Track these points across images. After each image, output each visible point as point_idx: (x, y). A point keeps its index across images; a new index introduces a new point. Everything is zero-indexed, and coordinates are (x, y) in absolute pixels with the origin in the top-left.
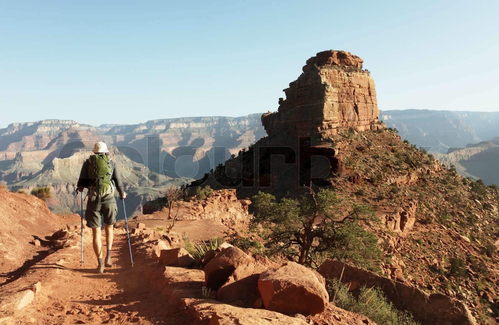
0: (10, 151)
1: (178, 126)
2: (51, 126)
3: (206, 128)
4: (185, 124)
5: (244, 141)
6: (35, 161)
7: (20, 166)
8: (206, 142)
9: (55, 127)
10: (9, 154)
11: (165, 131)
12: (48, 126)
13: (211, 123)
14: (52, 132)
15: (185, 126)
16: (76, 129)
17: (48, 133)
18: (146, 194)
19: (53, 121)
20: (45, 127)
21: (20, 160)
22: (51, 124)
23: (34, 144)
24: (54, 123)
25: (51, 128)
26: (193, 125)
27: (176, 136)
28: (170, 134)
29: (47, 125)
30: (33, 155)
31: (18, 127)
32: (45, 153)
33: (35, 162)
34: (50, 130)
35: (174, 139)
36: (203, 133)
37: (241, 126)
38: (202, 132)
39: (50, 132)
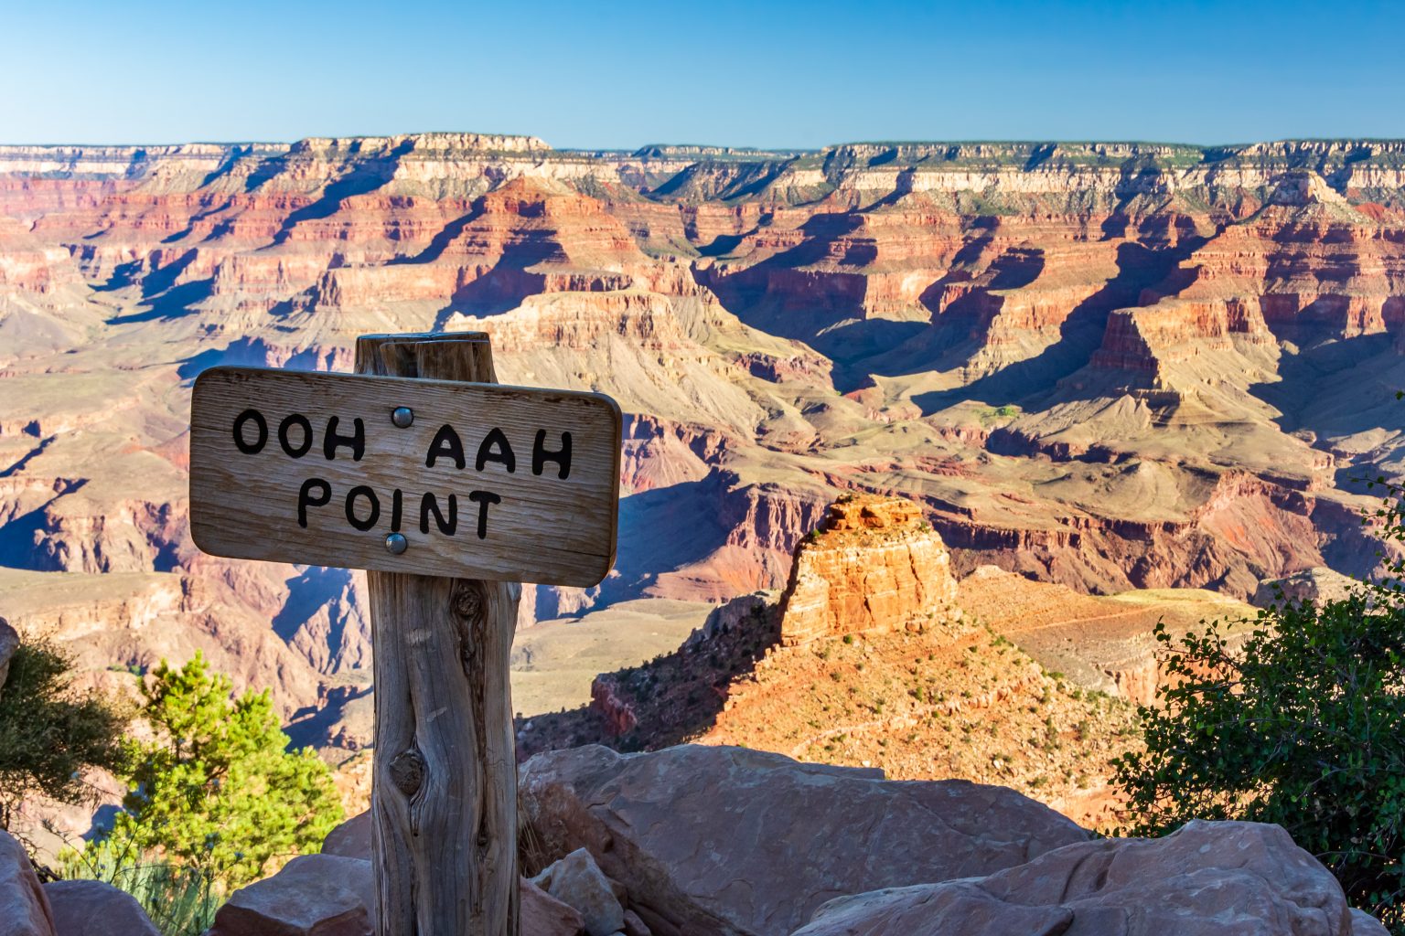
0: (296, 252)
1: (948, 185)
2: (446, 160)
3: (1065, 198)
4: (975, 177)
5: (1207, 273)
6: (383, 306)
7: (330, 323)
8: (1048, 266)
9: (460, 164)
10: (290, 265)
11: (891, 199)
12: (436, 160)
13: (1087, 176)
14: (452, 183)
15: (978, 183)
16: (539, 184)
17: (437, 186)
18: (768, 484)
19: (457, 138)
20: (426, 163)
21: (330, 300)
22: (447, 152)
23: (381, 229)
24: (459, 146)
25: (447, 168)
26: (1014, 182)
27: (933, 223)
28: (910, 218)
29: (432, 154)
30: (377, 285)
31: (326, 153)
32: (419, 277)
33: (383, 310)
34: (442, 175)
35: (925, 238)
36: (1049, 217)
37: (1220, 194)
38: (1046, 213)
39: (443, 182)
